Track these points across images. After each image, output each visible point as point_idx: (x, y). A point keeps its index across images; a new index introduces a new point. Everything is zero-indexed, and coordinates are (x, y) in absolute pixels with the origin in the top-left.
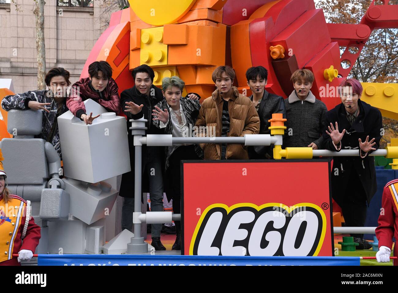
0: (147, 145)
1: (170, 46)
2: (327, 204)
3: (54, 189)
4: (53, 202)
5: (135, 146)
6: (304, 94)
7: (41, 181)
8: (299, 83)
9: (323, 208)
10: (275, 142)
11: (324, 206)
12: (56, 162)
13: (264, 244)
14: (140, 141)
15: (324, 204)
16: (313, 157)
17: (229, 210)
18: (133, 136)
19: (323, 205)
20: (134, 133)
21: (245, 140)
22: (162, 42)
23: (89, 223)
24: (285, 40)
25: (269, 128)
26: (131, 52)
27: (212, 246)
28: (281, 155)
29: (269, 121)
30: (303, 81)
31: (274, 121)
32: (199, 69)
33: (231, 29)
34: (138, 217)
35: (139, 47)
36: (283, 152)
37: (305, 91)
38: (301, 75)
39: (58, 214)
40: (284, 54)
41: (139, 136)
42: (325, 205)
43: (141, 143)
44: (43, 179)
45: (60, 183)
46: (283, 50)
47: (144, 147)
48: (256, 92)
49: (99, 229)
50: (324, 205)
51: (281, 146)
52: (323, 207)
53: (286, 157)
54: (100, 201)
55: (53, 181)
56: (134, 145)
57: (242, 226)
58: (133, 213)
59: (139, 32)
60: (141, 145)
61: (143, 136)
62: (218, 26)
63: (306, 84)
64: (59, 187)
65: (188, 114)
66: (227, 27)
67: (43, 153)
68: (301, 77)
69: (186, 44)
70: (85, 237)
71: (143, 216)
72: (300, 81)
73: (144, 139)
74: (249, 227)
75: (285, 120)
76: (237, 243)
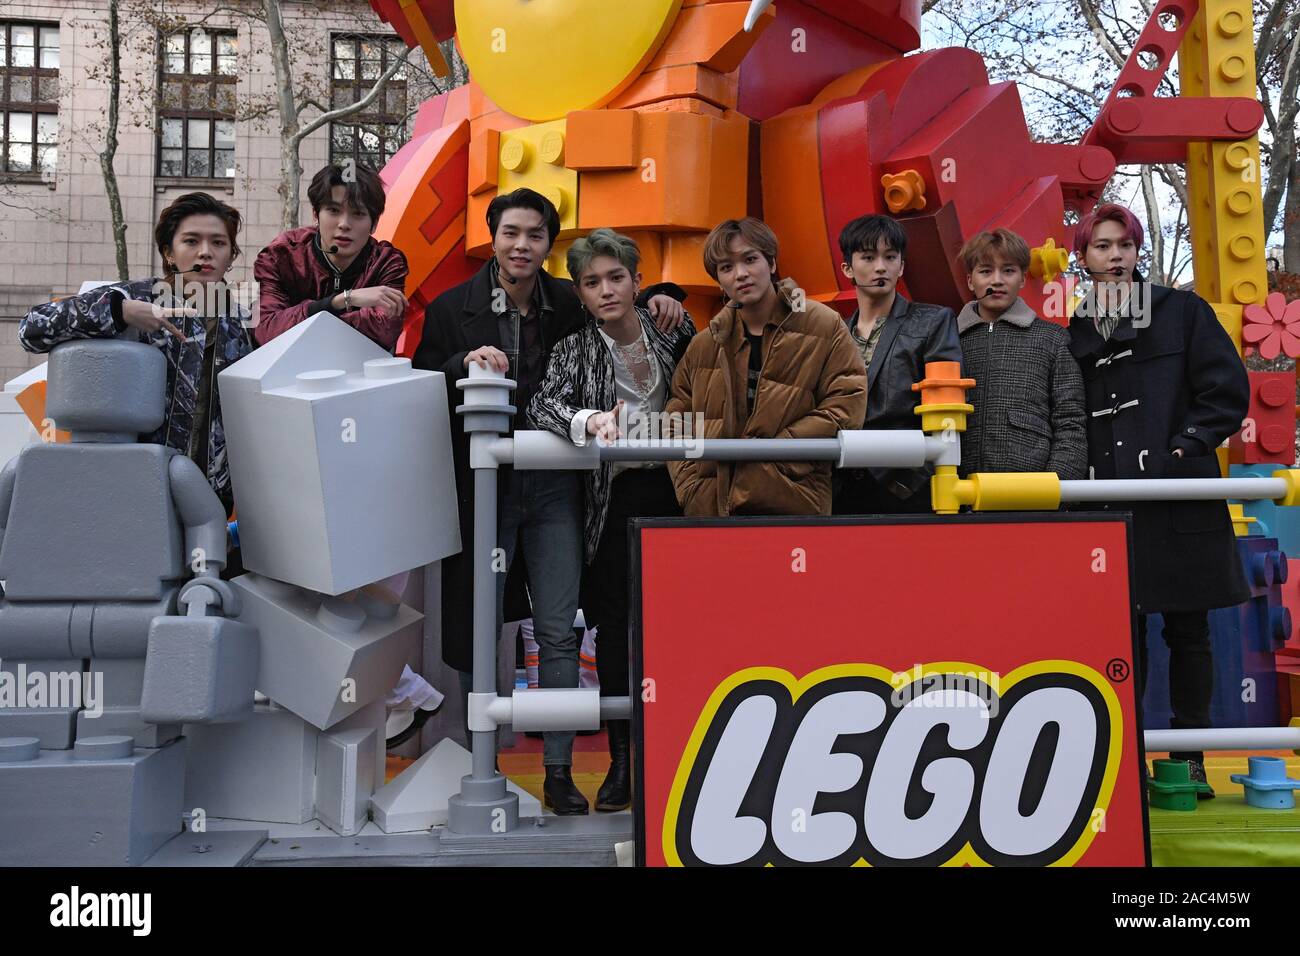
0: (516, 467)
1: (585, 174)
2: (1123, 664)
3: (196, 615)
4: (188, 664)
5: (474, 470)
6: (1002, 302)
7: (153, 589)
8: (985, 269)
9: (1112, 676)
10: (939, 454)
11: (1115, 671)
12: (208, 524)
13: (918, 802)
14: (491, 454)
15: (1116, 662)
16: (1062, 503)
17: (797, 688)
18: (469, 435)
19: (1111, 667)
20: (469, 425)
21: (840, 449)
22: (560, 163)
23: (324, 724)
24: (928, 156)
25: (918, 410)
26: (470, 198)
27: (742, 812)
28: (959, 497)
29: (915, 386)
30: (998, 261)
31: (935, 388)
32: (670, 242)
33: (762, 131)
34: (485, 708)
35: (493, 183)
36: (965, 486)
37: (1005, 293)
38: (992, 242)
39: (206, 708)
40: (924, 195)
41: (487, 436)
42: (1118, 668)
43: (497, 458)
44: (163, 581)
45: (220, 595)
46: (920, 186)
47: (505, 471)
48: (875, 290)
49: (356, 745)
50: (1114, 666)
51: (955, 470)
52: (1112, 673)
53: (974, 505)
54: (358, 653)
55: (193, 588)
56: (472, 467)
57: (843, 744)
58: (470, 694)
59: (495, 140)
60: (495, 465)
61: (502, 435)
62: (724, 117)
63: (1008, 271)
64: (215, 609)
65: (664, 351)
66: (751, 123)
67: (164, 493)
68: (992, 251)
69: (634, 165)
70: (313, 769)
71: (501, 706)
72: (988, 263)
73: (503, 446)
74: (865, 746)
75: (972, 382)
76: (825, 803)
